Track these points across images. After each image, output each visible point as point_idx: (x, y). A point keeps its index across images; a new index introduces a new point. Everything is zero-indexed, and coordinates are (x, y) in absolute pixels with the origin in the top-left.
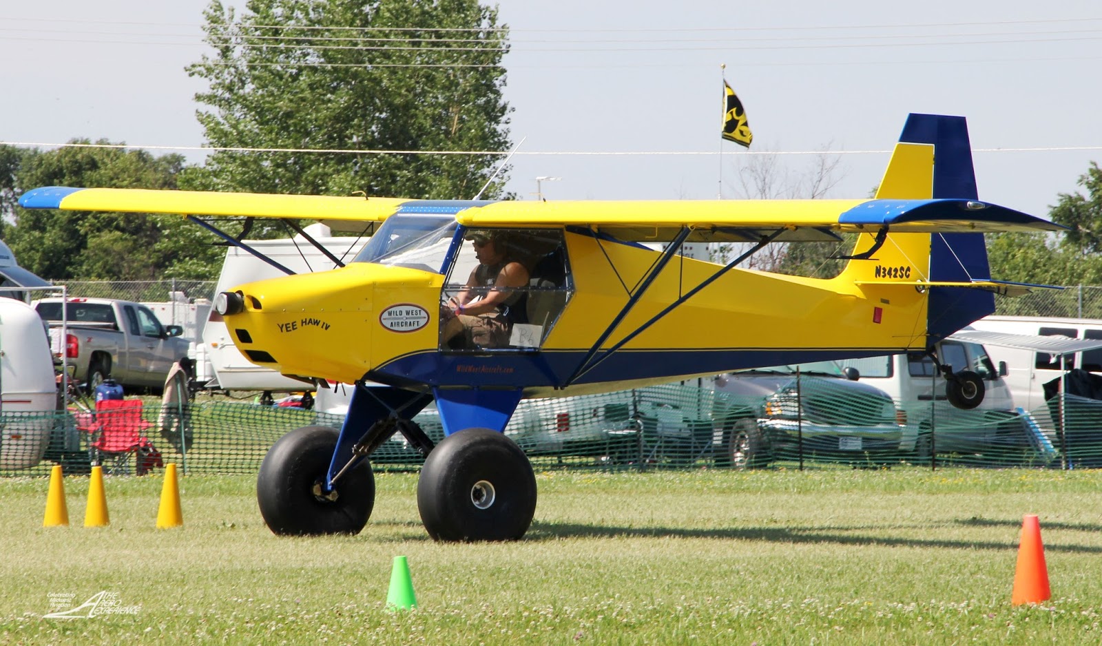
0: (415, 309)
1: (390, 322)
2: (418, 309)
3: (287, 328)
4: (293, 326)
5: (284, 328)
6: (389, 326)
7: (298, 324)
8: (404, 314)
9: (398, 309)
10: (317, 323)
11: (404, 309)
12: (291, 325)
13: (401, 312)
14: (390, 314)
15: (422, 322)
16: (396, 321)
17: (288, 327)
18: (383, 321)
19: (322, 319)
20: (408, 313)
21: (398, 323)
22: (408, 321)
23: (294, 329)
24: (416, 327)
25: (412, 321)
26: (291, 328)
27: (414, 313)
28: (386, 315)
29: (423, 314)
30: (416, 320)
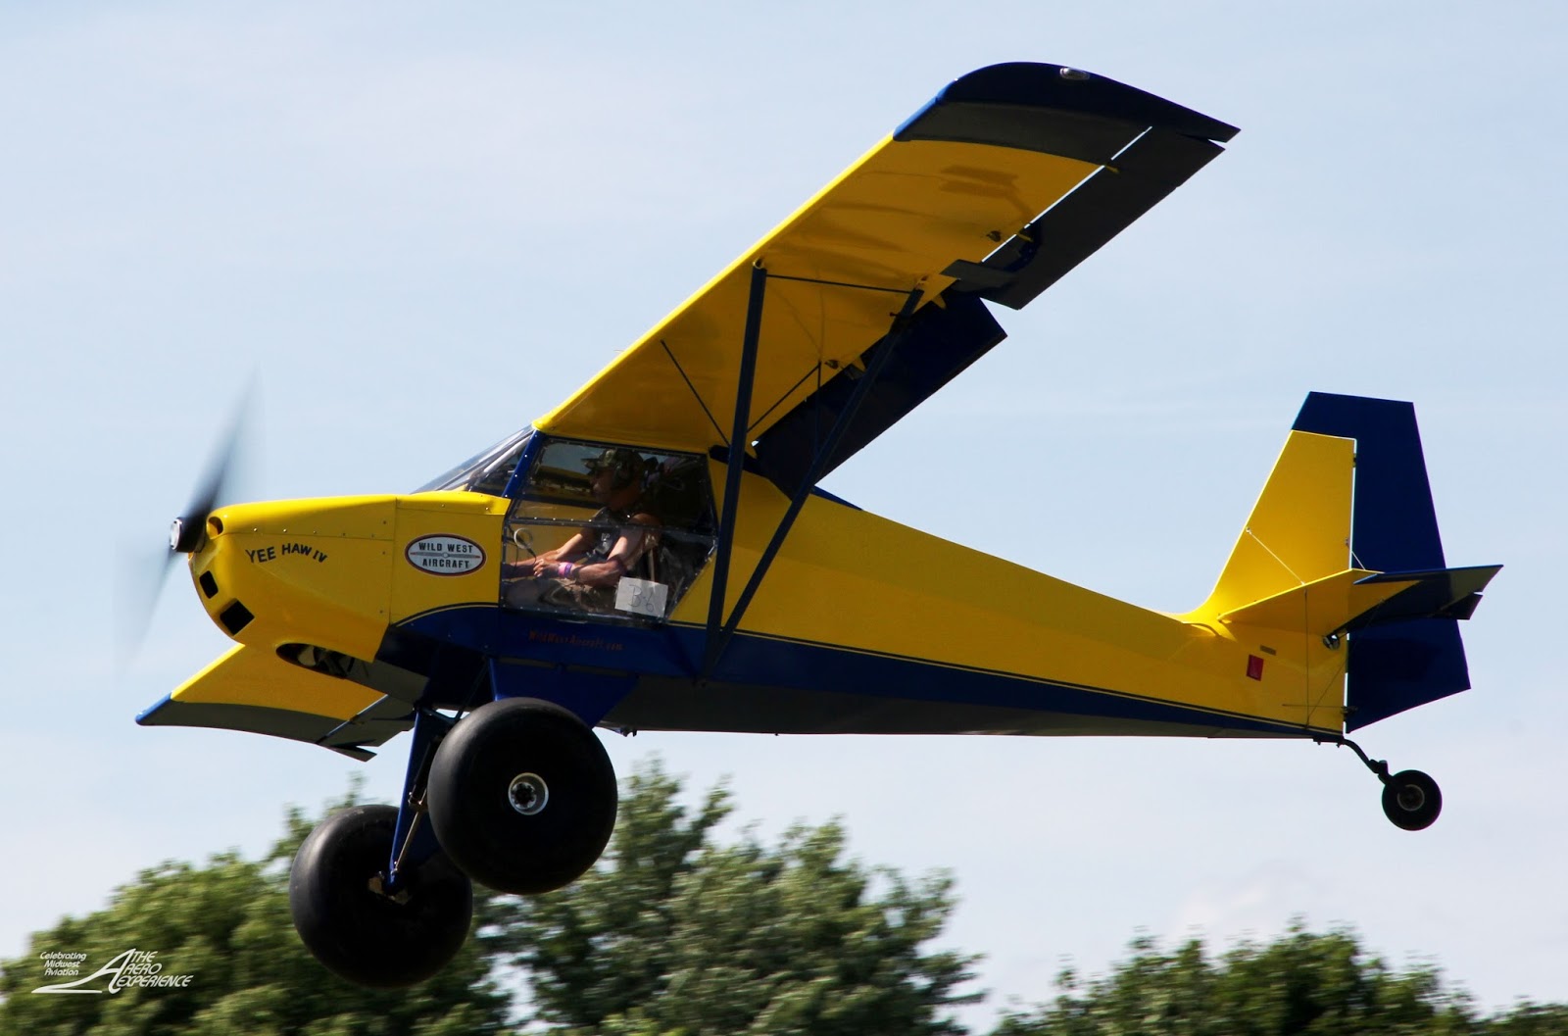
0: (463, 543)
1: (422, 558)
2: (468, 544)
3: (260, 556)
4: (269, 553)
5: (256, 556)
6: (420, 564)
7: (278, 551)
8: (445, 549)
9: (435, 541)
10: (306, 550)
11: (446, 542)
12: (266, 552)
13: (440, 547)
14: (422, 547)
15: (474, 563)
16: (432, 558)
17: (265, 555)
18: (411, 557)
19: (315, 545)
20: (451, 548)
21: (435, 561)
22: (451, 559)
23: (270, 558)
24: (463, 568)
25: (457, 560)
26: (266, 557)
27: (461, 549)
28: (415, 548)
29: (476, 551)
30: (464, 559)
